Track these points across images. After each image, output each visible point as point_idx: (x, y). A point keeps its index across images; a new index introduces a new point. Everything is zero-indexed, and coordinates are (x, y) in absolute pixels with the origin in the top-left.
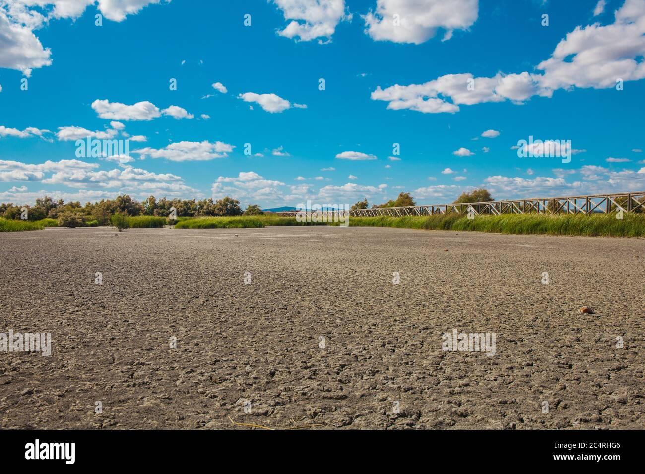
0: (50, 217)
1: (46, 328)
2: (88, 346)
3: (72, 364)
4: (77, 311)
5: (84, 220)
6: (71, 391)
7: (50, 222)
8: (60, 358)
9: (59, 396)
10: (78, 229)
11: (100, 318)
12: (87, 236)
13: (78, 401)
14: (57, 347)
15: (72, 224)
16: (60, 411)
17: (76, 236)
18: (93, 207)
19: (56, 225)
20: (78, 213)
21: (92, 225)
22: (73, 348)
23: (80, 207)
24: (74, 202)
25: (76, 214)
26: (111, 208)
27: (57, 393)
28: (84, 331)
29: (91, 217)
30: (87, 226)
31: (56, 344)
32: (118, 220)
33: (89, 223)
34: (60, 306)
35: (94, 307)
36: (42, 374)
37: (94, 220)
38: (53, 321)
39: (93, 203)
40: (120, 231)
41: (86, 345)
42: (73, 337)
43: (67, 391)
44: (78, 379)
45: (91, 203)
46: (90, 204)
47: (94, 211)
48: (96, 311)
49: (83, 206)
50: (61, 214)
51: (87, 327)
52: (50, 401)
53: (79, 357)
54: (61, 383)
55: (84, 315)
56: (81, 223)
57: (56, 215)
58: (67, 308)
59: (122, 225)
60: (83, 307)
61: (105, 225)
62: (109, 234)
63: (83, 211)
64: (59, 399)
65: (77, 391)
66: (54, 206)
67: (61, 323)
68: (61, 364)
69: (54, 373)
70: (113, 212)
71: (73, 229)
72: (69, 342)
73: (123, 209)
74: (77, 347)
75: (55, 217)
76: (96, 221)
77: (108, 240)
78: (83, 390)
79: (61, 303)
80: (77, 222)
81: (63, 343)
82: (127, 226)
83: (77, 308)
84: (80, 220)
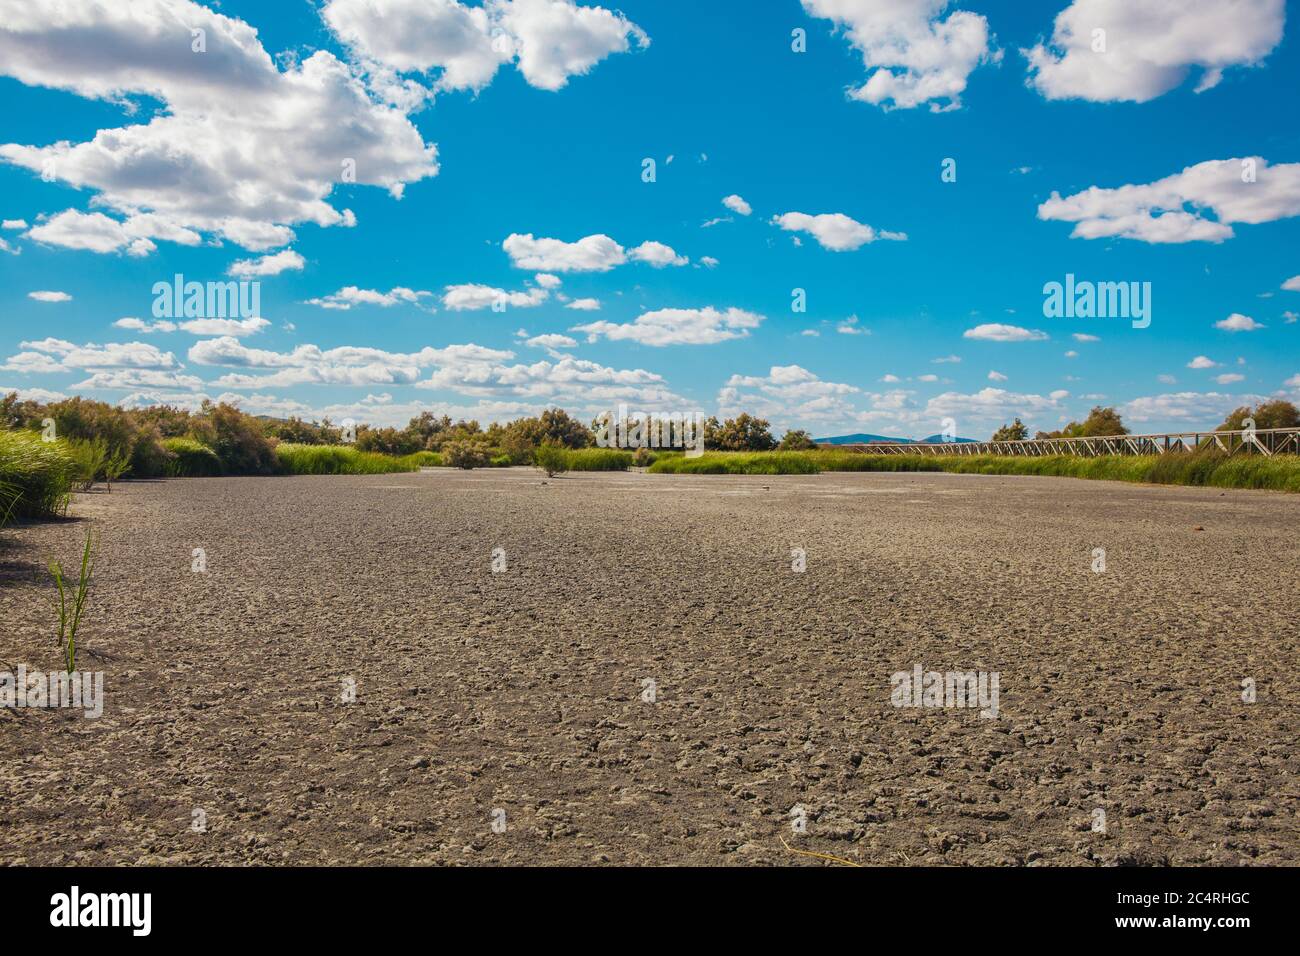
0: (428, 450)
1: (438, 650)
2: (514, 687)
3: (489, 717)
4: (489, 623)
5: (487, 456)
6: (492, 767)
7: (428, 459)
8: (467, 705)
9: (474, 774)
10: (476, 471)
11: (529, 637)
12: (494, 485)
13: (506, 787)
14: (461, 686)
15: (466, 462)
16: (478, 802)
17: (475, 485)
18: (502, 432)
19: (438, 464)
20: (479, 443)
21: (501, 465)
22: (488, 689)
23: (480, 431)
24: (468, 422)
25: (474, 445)
26: (534, 433)
27: (469, 769)
28: (505, 659)
29: (498, 450)
30: (492, 465)
31: (458, 680)
32: (547, 455)
33: (495, 460)
34: (459, 612)
35: (517, 616)
36: (441, 732)
37: (504, 454)
38: (449, 637)
39: (503, 424)
40: (551, 476)
41: (510, 685)
42: (487, 669)
43: (485, 766)
44: (502, 745)
45: (499, 424)
46: (496, 425)
47: (504, 438)
48: (522, 622)
49: (485, 428)
50: (447, 443)
51: (508, 652)
52: (459, 782)
53: (500, 706)
54: (473, 750)
55: (501, 630)
56: (482, 461)
57: (439, 445)
58: (471, 616)
59: (555, 466)
60: (498, 615)
61: (522, 465)
62: (531, 481)
63: (485, 439)
64: (473, 780)
65: (504, 768)
66: (436, 429)
67: (464, 643)
68: (471, 717)
69: (461, 732)
70: (537, 440)
71: (469, 471)
72: (480, 679)
73: (555, 435)
74: (495, 688)
75: (436, 449)
76: (506, 456)
77: (531, 493)
78: (513, 766)
79: (460, 606)
80: (476, 460)
81: (470, 678)
82: (564, 468)
83: (488, 618)
84: (480, 455)
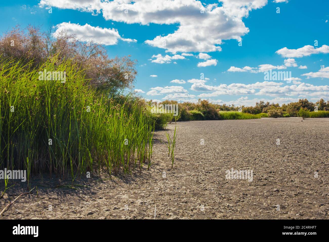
0: (263, 112)
1: (276, 162)
2: (304, 173)
3: (297, 180)
4: (291, 156)
5: (282, 114)
6: (301, 193)
7: (263, 115)
8: (289, 177)
9: (295, 195)
10: (278, 118)
11: (306, 160)
12: (285, 122)
13: (307, 199)
14: (285, 172)
15: (275, 116)
17: (279, 122)
18: (286, 107)
19: (267, 117)
20: (279, 110)
21: (286, 117)
22: (295, 173)
23: (279, 107)
24: (275, 104)
25: (277, 110)
26: (297, 107)
27: (293, 193)
28: (299, 166)
29: (286, 112)
30: (283, 117)
31: (284, 170)
32: (302, 112)
33: (284, 115)
34: (281, 153)
35: (300, 155)
36: (282, 183)
37: (287, 113)
38: (279, 159)
39: (287, 104)
40: (304, 119)
41: (302, 172)
42: (293, 168)
43: (299, 193)
44: (303, 188)
45: (285, 104)
46: (285, 105)
47: (287, 109)
48: (302, 156)
49: (281, 105)
50: (269, 110)
51: (299, 164)
52: (291, 197)
53: (300, 178)
54: (293, 188)
55: (296, 158)
56: (280, 115)
57: (267, 111)
58: (285, 154)
59: (305, 116)
60: (294, 154)
61: (294, 117)
62: (297, 121)
63: (281, 109)
64: (295, 196)
65: (305, 194)
66: (265, 106)
67: (284, 161)
68: (291, 180)
69: (288, 184)
70: (298, 109)
71: (276, 118)
72: (291, 170)
73: (304, 107)
74: (297, 173)
75: (266, 112)
76: (288, 114)
77: (298, 123)
78: (308, 194)
79: (281, 152)
80: (278, 115)
81: (288, 170)
82: (308, 117)
83: (290, 155)
84: (280, 114)
